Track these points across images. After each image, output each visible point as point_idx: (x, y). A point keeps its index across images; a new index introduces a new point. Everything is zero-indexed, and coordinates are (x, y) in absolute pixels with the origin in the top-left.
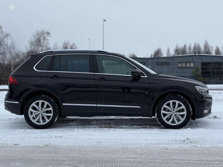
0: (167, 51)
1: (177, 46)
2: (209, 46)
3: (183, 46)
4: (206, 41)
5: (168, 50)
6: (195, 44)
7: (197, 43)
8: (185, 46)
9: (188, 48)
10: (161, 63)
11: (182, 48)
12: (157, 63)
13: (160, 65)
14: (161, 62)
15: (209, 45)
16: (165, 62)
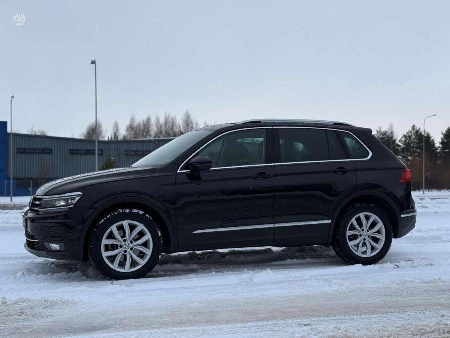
0: (114, 128)
1: (133, 120)
2: (192, 123)
3: (145, 118)
4: (187, 113)
5: (116, 127)
6: (166, 116)
7: (169, 115)
8: (149, 120)
9: (154, 124)
10: (136, 151)
11: (143, 123)
12: (128, 151)
13: (132, 155)
14: (136, 149)
15: (192, 120)
16: (142, 151)
